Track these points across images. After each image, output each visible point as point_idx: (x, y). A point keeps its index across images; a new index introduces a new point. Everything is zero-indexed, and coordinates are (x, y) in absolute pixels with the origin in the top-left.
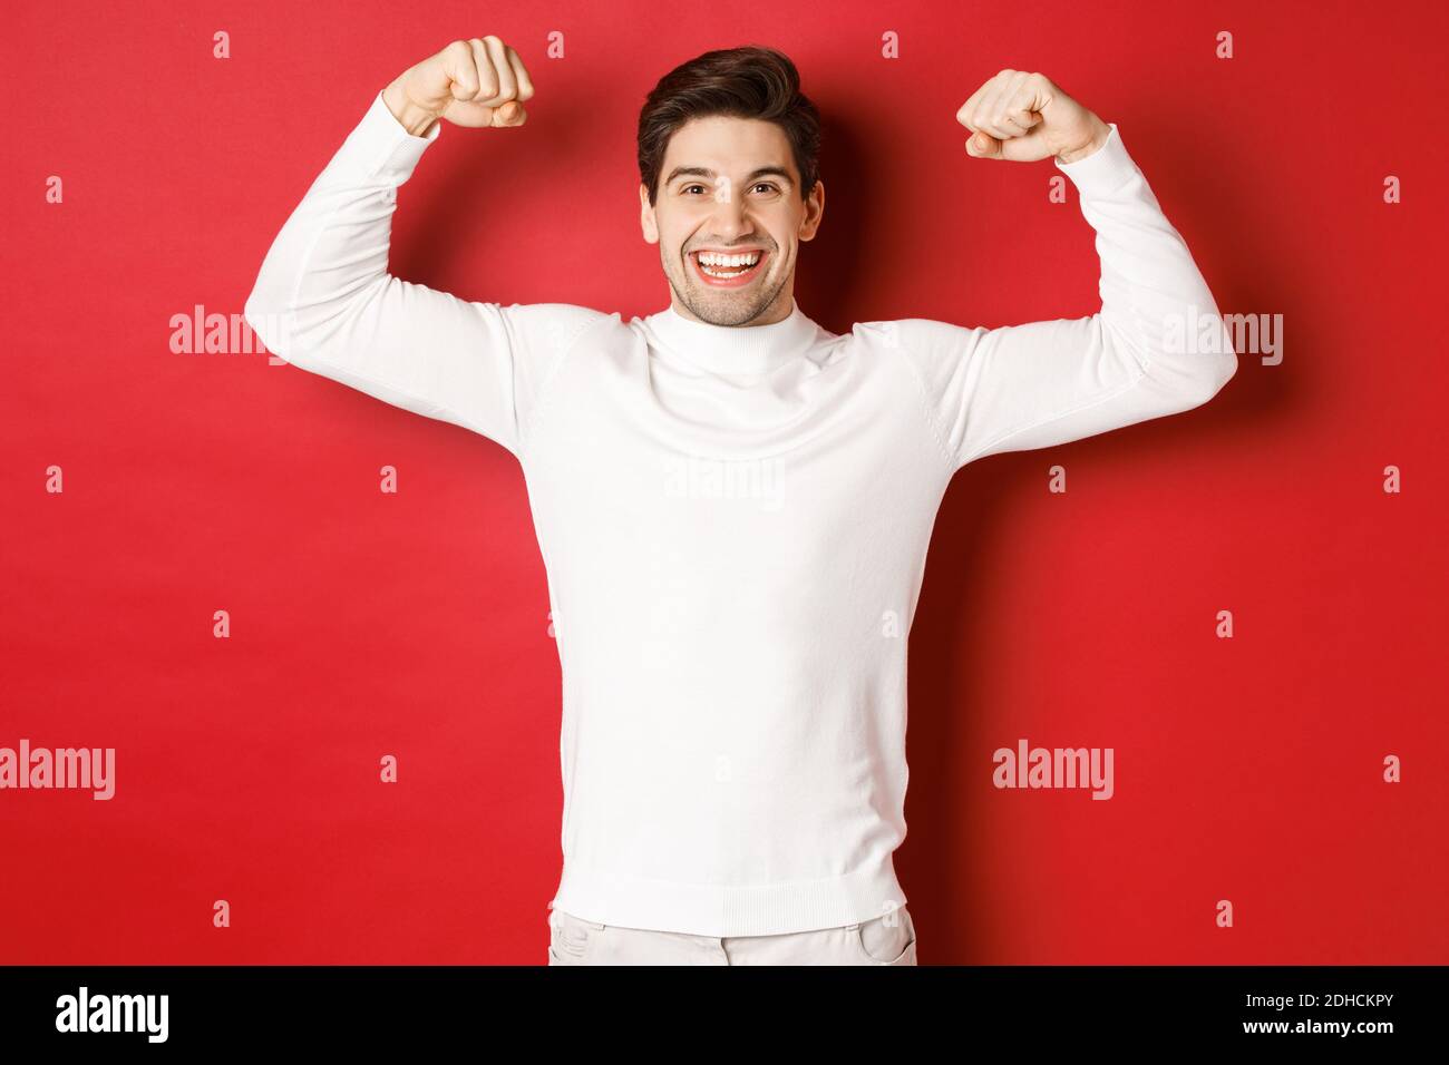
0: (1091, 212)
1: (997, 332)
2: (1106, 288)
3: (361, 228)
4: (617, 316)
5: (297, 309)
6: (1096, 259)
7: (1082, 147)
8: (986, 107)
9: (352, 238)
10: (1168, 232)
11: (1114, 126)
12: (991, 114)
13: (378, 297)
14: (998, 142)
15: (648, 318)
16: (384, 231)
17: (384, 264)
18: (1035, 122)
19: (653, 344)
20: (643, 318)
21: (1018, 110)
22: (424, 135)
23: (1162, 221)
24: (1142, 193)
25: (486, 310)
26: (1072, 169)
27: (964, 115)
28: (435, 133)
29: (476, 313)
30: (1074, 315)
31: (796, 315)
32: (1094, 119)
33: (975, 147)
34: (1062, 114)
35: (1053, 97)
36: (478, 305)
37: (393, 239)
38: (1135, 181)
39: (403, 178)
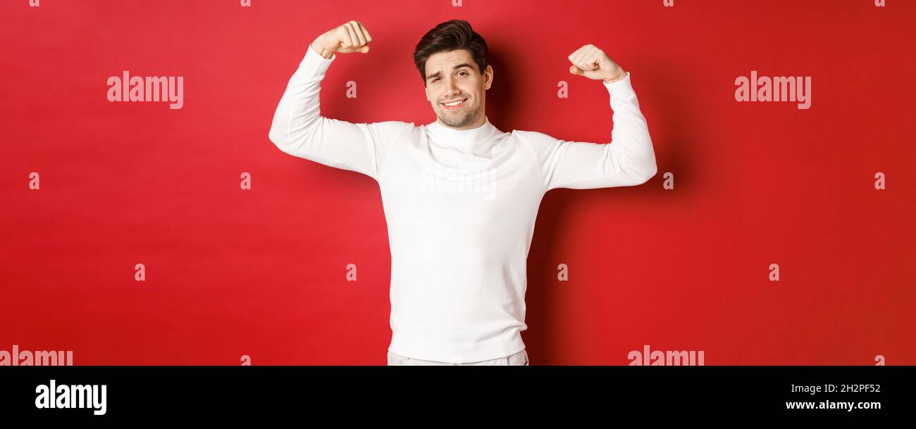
0: (614, 104)
1: (568, 143)
2: (614, 134)
3: (310, 99)
4: (412, 124)
5: (290, 133)
6: (612, 123)
7: (613, 79)
8: (579, 58)
9: (308, 103)
10: (639, 116)
11: (628, 73)
12: (580, 61)
13: (320, 126)
14: (580, 70)
15: (427, 126)
16: (317, 98)
17: (319, 112)
18: (596, 66)
19: (429, 134)
20: (425, 125)
21: (590, 62)
22: (330, 58)
23: (639, 112)
24: (633, 101)
25: (362, 126)
26: (609, 86)
27: (571, 58)
28: (334, 57)
29: (358, 128)
30: (599, 142)
31: (488, 123)
32: (620, 70)
33: (573, 70)
34: (607, 67)
35: (604, 60)
36: (358, 124)
37: (321, 101)
38: (632, 95)
39: (322, 78)
